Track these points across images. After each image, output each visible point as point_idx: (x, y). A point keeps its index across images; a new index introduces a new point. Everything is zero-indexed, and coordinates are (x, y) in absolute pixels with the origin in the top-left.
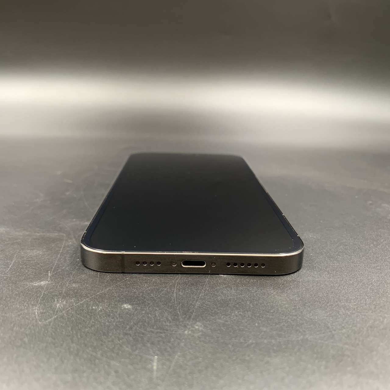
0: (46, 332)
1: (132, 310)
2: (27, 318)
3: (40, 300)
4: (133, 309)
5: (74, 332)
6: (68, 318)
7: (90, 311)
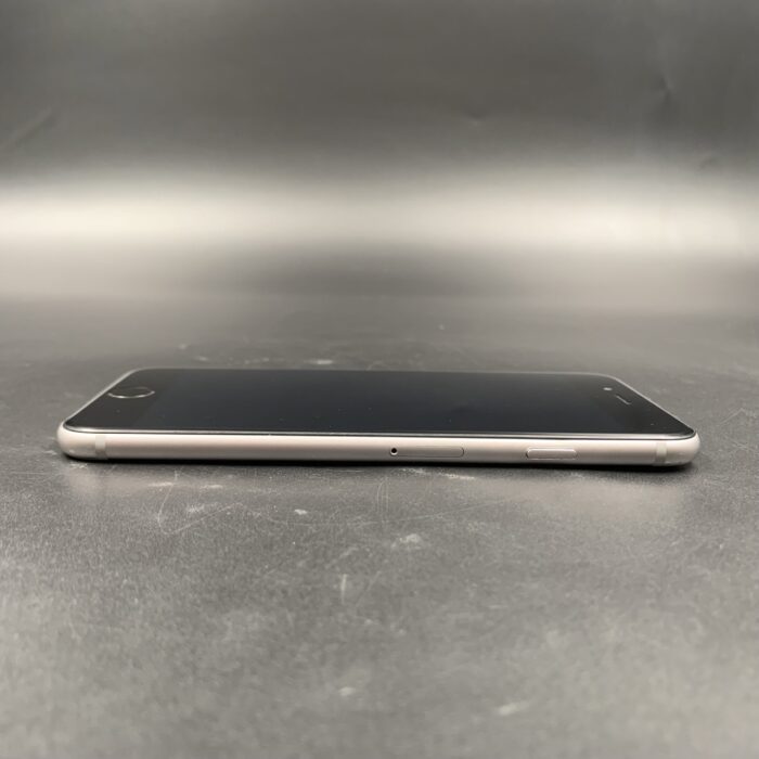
1: (308, 516)
4: (310, 516)
5: (219, 545)
6: (210, 527)
7: (242, 518)
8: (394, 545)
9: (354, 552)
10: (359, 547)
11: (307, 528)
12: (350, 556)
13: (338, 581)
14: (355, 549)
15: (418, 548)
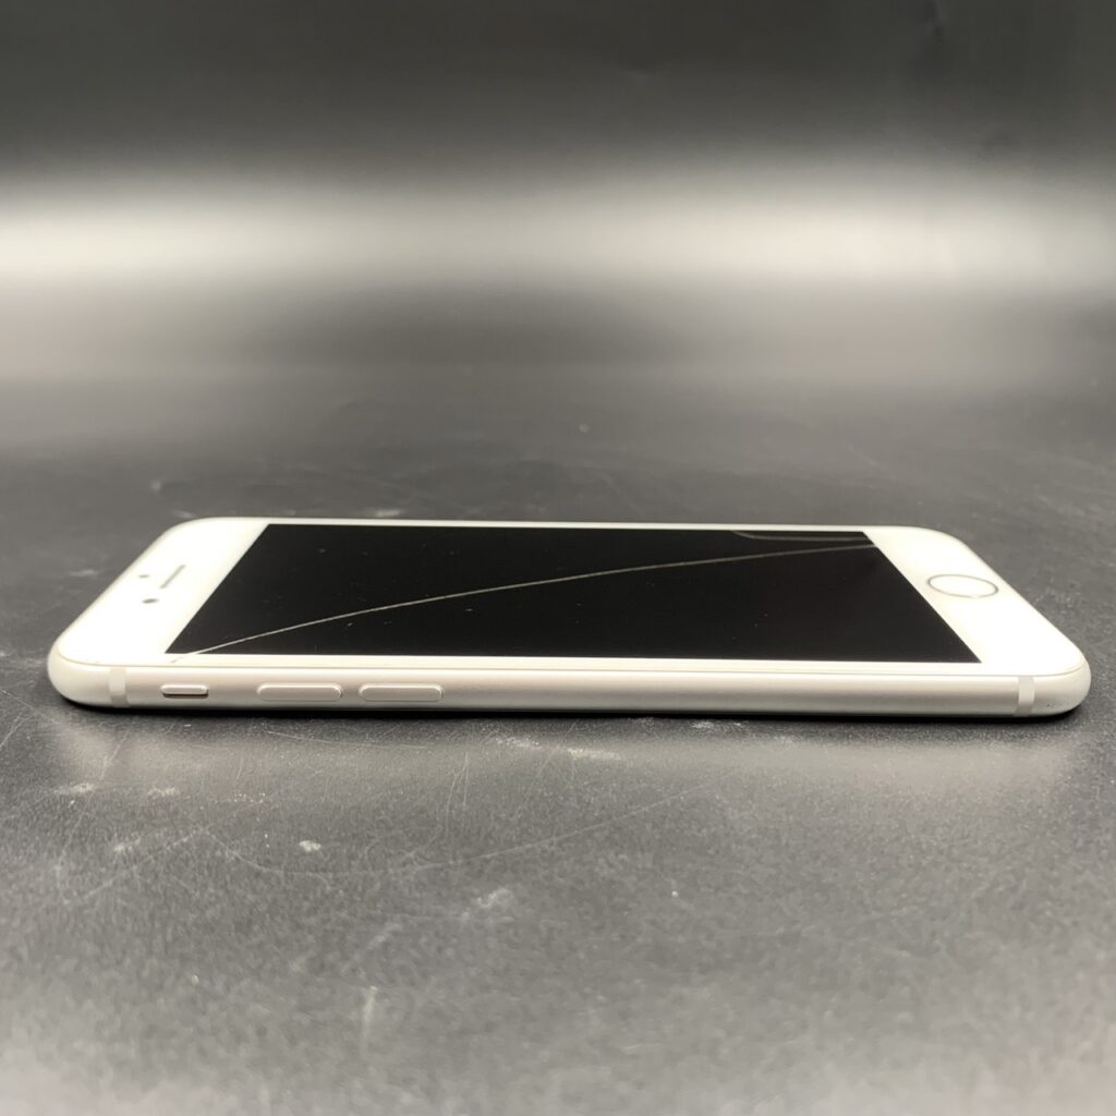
0: (81, 926)
1: (321, 855)
2: (31, 891)
3: (71, 836)
4: (326, 855)
5: (157, 925)
6: (146, 886)
7: (205, 863)
8: (466, 915)
9: (395, 933)
10: (404, 921)
11: (316, 882)
12: (386, 945)
13: (360, 1001)
14: (397, 926)
15: (508, 919)
